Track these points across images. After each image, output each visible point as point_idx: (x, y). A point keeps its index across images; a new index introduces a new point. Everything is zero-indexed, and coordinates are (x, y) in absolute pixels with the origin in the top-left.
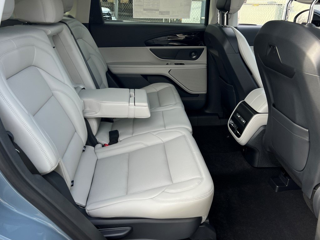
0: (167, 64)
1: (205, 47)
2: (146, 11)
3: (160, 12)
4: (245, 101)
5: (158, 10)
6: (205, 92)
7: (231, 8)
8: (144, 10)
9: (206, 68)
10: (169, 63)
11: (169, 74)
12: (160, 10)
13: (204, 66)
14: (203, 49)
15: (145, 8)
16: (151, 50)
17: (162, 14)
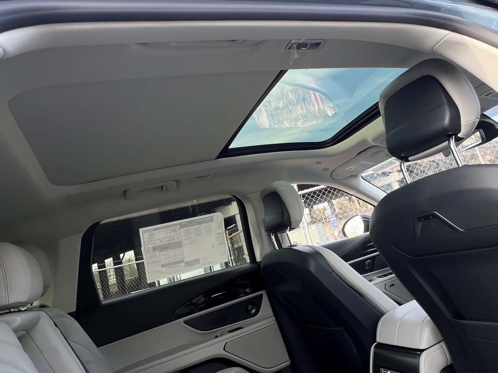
0: (217, 337)
1: (263, 292)
2: (165, 268)
3: (186, 263)
4: (379, 343)
5: (183, 261)
6: (288, 363)
7: (292, 220)
8: (163, 266)
9: (275, 322)
10: (218, 334)
11: (225, 351)
12: (185, 261)
13: (272, 320)
14: (261, 296)
15: (162, 264)
16: (185, 322)
17: (189, 266)
